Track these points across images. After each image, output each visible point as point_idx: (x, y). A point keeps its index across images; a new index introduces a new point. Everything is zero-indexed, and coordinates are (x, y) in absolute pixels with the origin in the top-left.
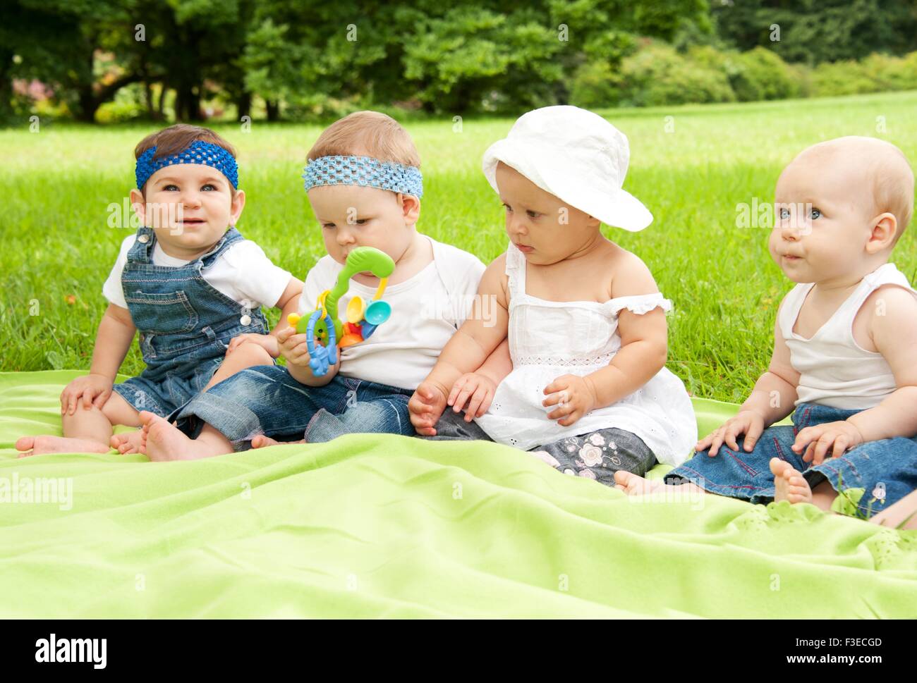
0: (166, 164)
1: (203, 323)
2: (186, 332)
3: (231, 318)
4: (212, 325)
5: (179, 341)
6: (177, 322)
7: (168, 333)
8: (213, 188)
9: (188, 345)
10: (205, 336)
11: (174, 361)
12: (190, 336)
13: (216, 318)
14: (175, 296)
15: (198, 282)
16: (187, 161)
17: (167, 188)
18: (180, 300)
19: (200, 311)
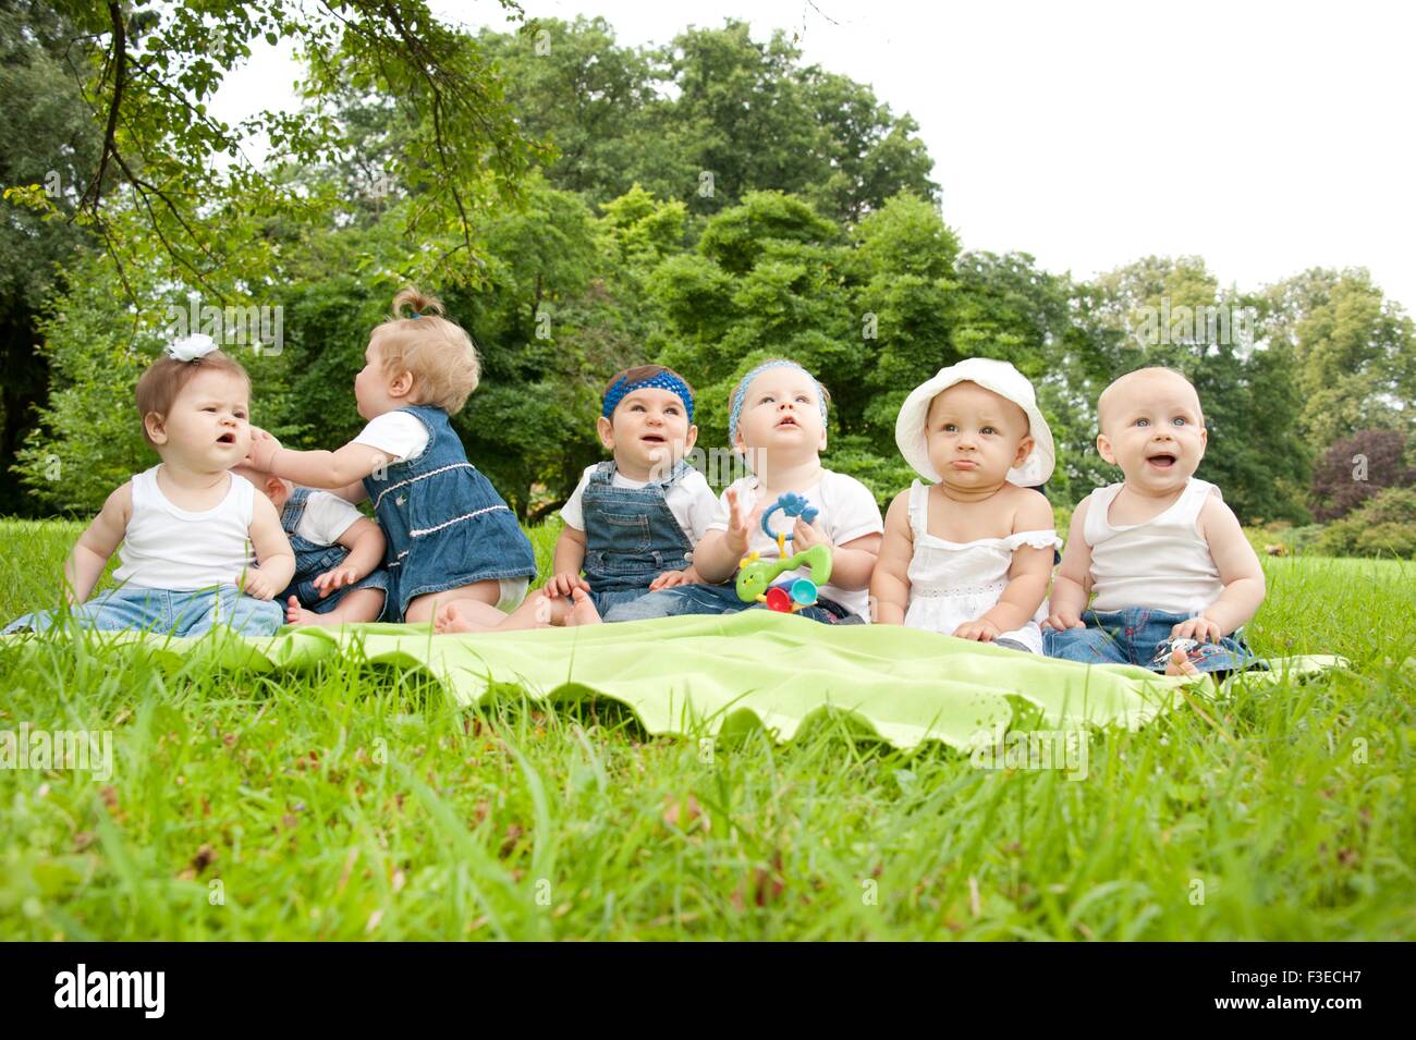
0: (635, 388)
1: (654, 546)
2: (637, 553)
3: (678, 549)
4: (662, 551)
5: (629, 560)
6: (631, 543)
7: (618, 551)
8: (674, 412)
9: (636, 567)
10: (654, 561)
11: (620, 579)
12: (640, 557)
13: (666, 545)
14: (637, 519)
15: (661, 508)
16: (654, 385)
17: (636, 408)
18: (641, 523)
19: (654, 535)
